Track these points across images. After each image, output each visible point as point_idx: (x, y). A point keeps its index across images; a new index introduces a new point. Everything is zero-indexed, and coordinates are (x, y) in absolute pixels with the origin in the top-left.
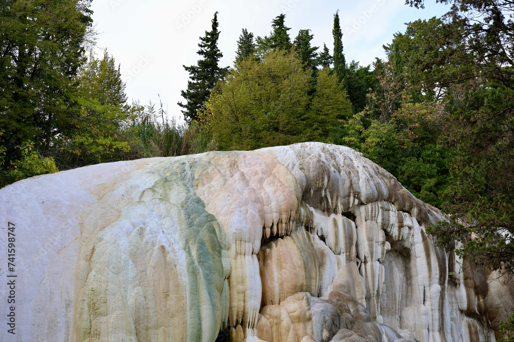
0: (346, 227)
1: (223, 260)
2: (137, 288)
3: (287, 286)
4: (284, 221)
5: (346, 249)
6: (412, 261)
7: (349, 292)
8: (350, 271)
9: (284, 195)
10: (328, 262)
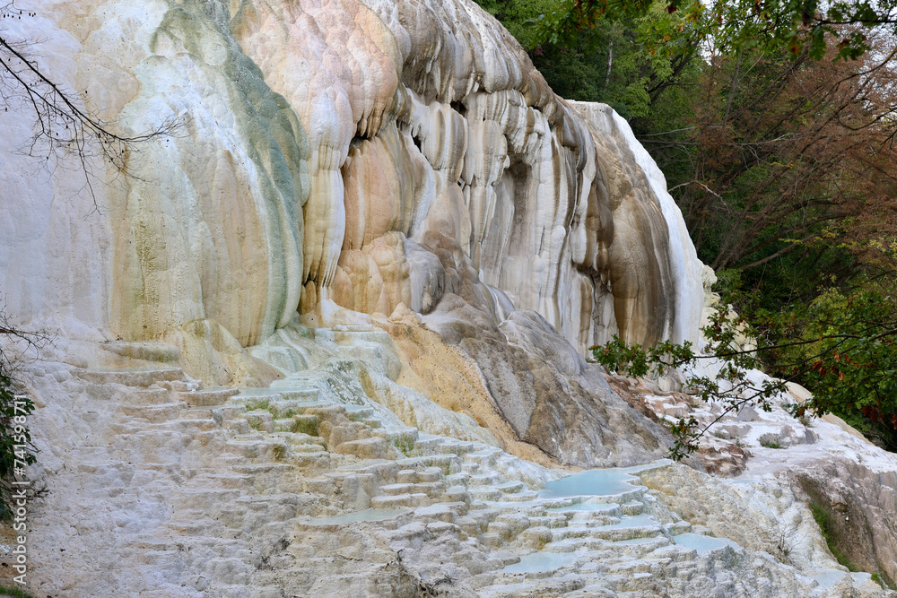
0: (457, 128)
1: (302, 176)
2: (201, 223)
3: (379, 221)
4: (378, 113)
5: (451, 164)
6: (532, 186)
7: (453, 235)
8: (454, 200)
9: (383, 71)
10: (427, 184)
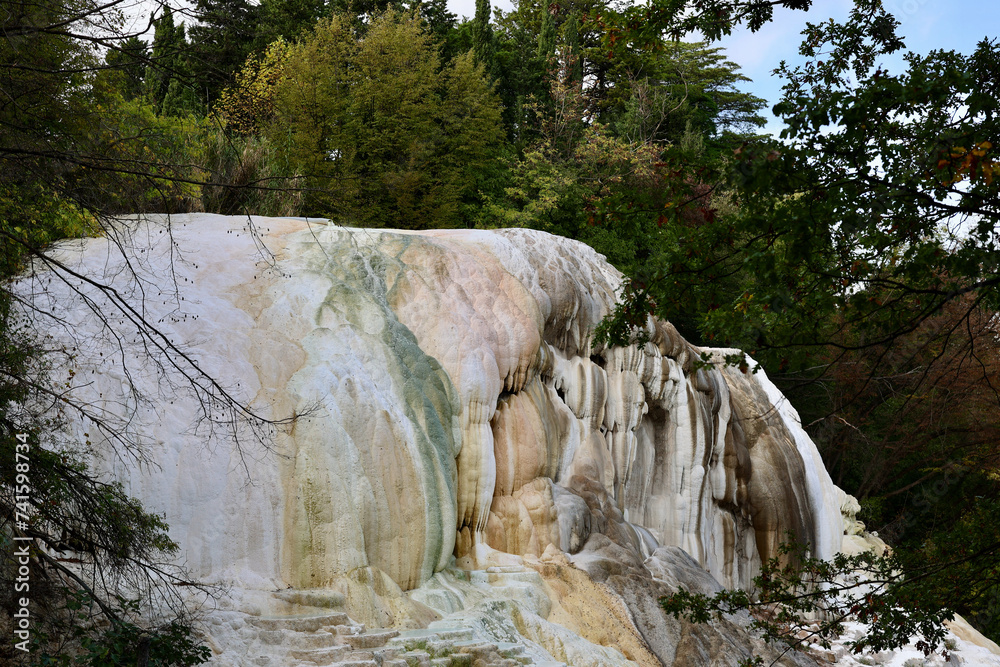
0: (597, 379)
1: (454, 430)
2: (362, 478)
3: (527, 468)
4: (523, 369)
5: (593, 413)
6: (670, 429)
7: (597, 477)
8: (597, 446)
9: (526, 331)
10: (571, 432)
